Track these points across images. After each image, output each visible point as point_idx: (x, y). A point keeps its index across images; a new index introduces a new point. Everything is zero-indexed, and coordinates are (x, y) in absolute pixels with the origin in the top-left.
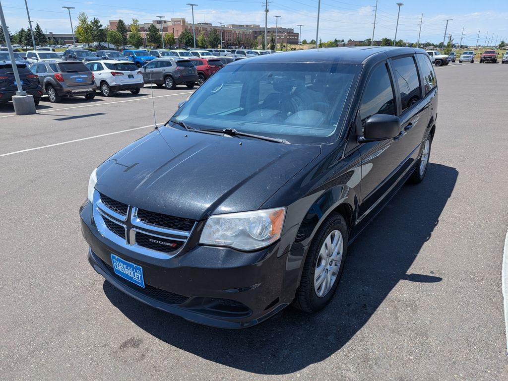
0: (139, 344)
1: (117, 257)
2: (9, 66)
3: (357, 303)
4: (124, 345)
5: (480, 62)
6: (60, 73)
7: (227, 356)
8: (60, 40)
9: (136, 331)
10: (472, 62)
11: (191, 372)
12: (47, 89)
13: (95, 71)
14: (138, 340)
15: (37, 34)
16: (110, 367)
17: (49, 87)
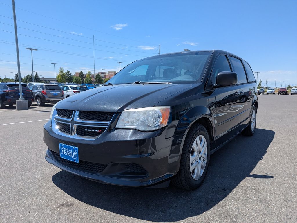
0: (71, 205)
1: (63, 144)
2: (18, 85)
3: (219, 188)
4: (61, 206)
5: (279, 94)
6: (45, 90)
7: (131, 212)
8: (48, 81)
9: (70, 199)
10: (274, 94)
11: (105, 220)
12: (36, 99)
13: (65, 90)
14: (71, 204)
15: (36, 78)
16: (49, 217)
17: (38, 97)
